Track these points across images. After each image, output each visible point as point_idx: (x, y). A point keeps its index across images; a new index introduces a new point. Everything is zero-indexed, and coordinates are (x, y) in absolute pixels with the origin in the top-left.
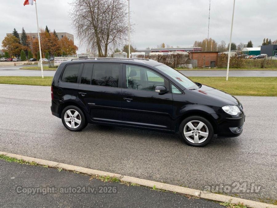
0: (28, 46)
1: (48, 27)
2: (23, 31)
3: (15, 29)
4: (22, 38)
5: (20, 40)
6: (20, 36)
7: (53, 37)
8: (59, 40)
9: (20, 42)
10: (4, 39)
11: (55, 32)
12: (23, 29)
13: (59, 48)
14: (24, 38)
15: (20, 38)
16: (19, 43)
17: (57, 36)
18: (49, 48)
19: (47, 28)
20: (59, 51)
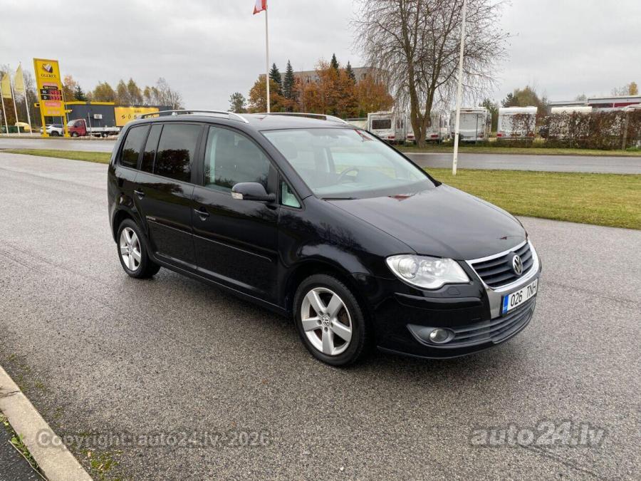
0: (294, 99)
1: (336, 56)
2: (290, 67)
3: (274, 66)
4: (285, 84)
5: (281, 88)
6: (283, 80)
7: (344, 78)
8: (355, 85)
9: (280, 91)
10: (253, 85)
11: (349, 67)
12: (289, 64)
13: (355, 102)
14: (288, 83)
15: (282, 83)
16: (280, 93)
17: (353, 75)
18: (335, 103)
19: (334, 61)
20: (354, 109)
